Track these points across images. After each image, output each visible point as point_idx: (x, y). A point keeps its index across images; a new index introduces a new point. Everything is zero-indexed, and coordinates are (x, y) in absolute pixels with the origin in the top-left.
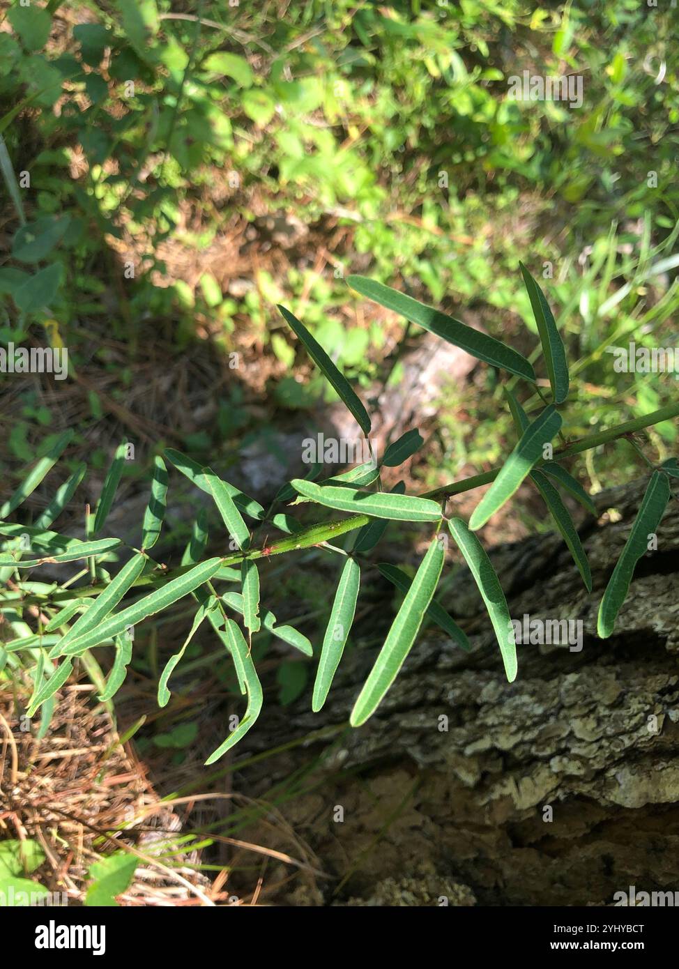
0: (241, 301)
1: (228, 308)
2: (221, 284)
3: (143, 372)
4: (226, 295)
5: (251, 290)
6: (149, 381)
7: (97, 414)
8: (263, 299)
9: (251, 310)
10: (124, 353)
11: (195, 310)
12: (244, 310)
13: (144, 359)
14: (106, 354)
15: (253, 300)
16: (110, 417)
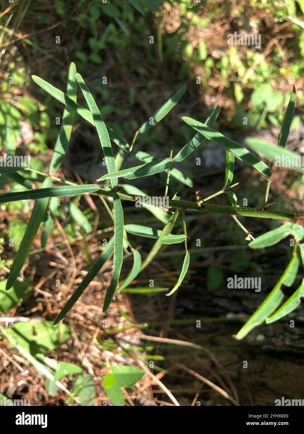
0: (217, 61)
1: (210, 63)
2: (208, 49)
3: (158, 85)
4: (209, 56)
5: (224, 56)
6: (160, 92)
7: (132, 101)
8: (229, 64)
9: (222, 67)
10: (151, 72)
11: (192, 60)
12: (218, 66)
13: (160, 78)
14: (141, 70)
15: (225, 62)
16: (137, 105)
